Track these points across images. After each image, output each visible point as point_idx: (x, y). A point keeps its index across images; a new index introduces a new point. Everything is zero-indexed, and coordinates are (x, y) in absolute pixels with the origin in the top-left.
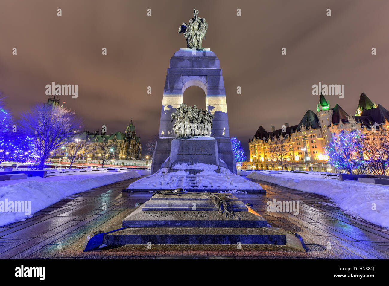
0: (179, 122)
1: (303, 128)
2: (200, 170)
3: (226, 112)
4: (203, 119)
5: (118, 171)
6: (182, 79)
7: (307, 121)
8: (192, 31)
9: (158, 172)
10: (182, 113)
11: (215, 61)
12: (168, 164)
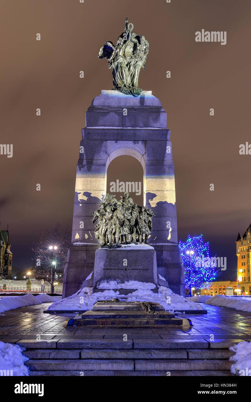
0: (104, 224)
2: (133, 289)
3: (174, 204)
6: (106, 147)
8: (121, 59)
9: (79, 293)
10: (109, 212)
11: (159, 115)
12: (91, 283)
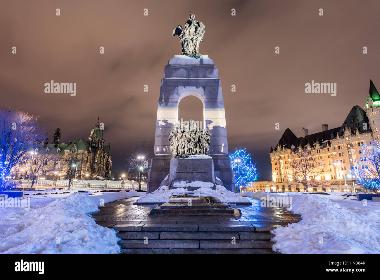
0: (177, 142)
1: (347, 132)
2: (198, 187)
3: (225, 127)
4: (200, 137)
5: (93, 194)
6: (178, 90)
7: (352, 121)
8: (187, 36)
9: (159, 189)
10: (180, 133)
11: (213, 70)
12: (167, 182)
